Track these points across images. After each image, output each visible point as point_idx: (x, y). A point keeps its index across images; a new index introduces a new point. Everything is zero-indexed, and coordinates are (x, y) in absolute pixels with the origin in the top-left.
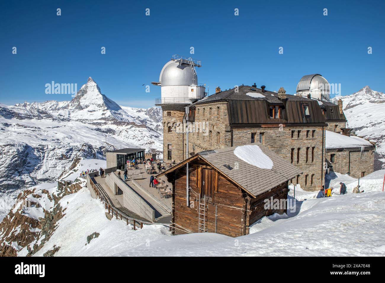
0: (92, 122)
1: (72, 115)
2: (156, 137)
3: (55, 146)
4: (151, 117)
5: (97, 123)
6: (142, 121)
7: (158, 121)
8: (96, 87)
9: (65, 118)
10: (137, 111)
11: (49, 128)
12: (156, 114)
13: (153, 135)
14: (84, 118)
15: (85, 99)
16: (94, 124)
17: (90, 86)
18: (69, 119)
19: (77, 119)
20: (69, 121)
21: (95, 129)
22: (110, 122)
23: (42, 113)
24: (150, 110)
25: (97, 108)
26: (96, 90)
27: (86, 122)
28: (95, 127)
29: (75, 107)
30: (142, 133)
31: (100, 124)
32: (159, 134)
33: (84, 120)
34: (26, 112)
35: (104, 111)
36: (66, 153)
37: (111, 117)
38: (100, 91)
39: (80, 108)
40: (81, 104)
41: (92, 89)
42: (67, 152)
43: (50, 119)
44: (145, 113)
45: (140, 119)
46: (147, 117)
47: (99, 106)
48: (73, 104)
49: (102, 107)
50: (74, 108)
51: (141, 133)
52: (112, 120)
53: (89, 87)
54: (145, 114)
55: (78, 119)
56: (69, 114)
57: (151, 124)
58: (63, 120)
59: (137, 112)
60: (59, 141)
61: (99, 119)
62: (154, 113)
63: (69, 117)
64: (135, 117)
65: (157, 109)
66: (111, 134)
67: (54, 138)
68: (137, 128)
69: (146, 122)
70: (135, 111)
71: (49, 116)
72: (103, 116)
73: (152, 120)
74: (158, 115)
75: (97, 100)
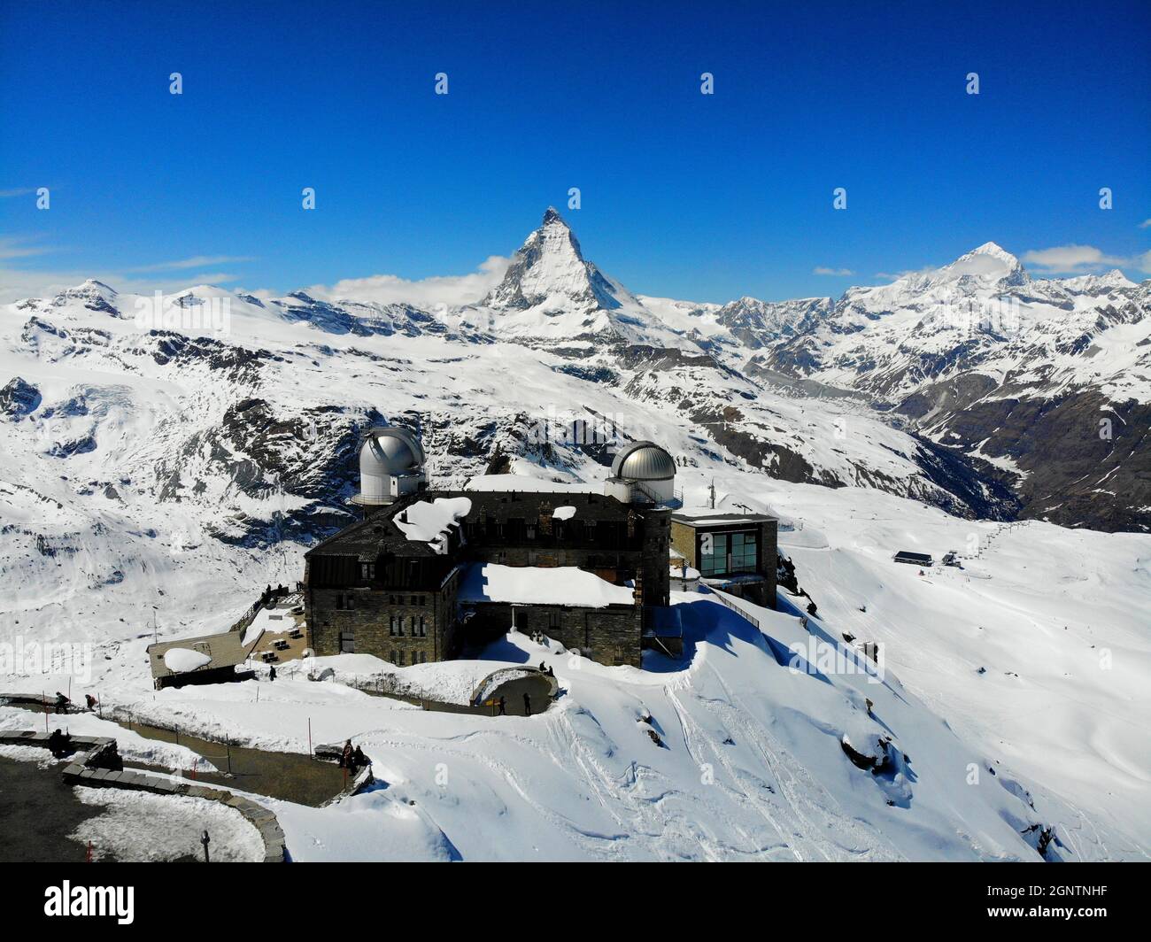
0: (553, 347)
1: (500, 323)
2: (745, 395)
3: (449, 417)
4: (735, 332)
5: (568, 349)
6: (705, 346)
7: (757, 345)
8: (568, 238)
9: (478, 333)
10: (691, 310)
11: (437, 361)
12: (751, 321)
13: (737, 391)
14: (531, 334)
15: (536, 276)
16: (560, 352)
17: (550, 238)
18: (489, 336)
19: (512, 337)
20: (491, 342)
21: (562, 369)
22: (606, 348)
23: (418, 317)
24: (734, 310)
25: (571, 304)
26: (569, 250)
27: (538, 346)
28: (561, 361)
29: (507, 300)
30: (701, 382)
31: (576, 353)
32: (755, 389)
33: (532, 341)
34: (376, 314)
35: (589, 312)
36: (476, 437)
37: (610, 331)
38: (578, 253)
39: (523, 303)
40: (525, 292)
41: (558, 246)
42: (481, 435)
43: (439, 334)
44: (718, 317)
45: (698, 337)
46: (724, 330)
47: (576, 297)
48: (501, 292)
49: (584, 300)
50: (505, 303)
51: (698, 382)
52: (612, 341)
53: (547, 239)
54: (718, 321)
55: (516, 338)
56: (492, 322)
57: (736, 355)
58: (474, 339)
59: (690, 315)
60: (460, 402)
61: (575, 339)
62: (745, 317)
63: (490, 330)
64: (683, 332)
65: (755, 303)
66: (607, 384)
67: (447, 393)
68: (688, 368)
69: (717, 348)
70: (687, 311)
71: (438, 328)
72: (587, 330)
73: (739, 341)
74: (759, 325)
75: (570, 280)
